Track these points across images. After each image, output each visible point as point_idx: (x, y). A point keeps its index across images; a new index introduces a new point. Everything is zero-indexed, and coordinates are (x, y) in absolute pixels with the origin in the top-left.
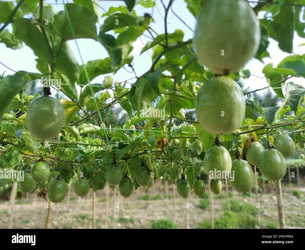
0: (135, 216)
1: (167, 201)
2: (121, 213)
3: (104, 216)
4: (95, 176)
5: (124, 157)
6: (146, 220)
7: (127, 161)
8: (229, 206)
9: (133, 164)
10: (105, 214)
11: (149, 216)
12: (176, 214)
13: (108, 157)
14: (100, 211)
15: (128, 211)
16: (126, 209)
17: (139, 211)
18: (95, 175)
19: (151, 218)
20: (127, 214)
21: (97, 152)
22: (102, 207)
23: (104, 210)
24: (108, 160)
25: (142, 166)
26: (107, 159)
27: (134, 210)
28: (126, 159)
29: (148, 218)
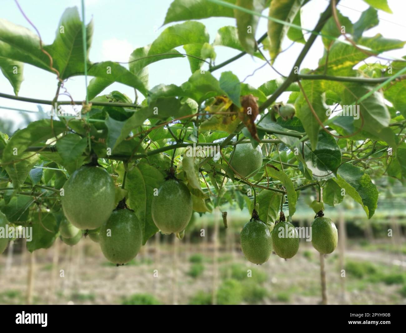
0: (98, 291)
1: (145, 267)
2: (75, 286)
3: (47, 293)
4: (32, 221)
5: (123, 150)
6: (114, 295)
7: (129, 164)
8: (230, 272)
9: (141, 176)
10: (49, 289)
11: (118, 289)
12: (159, 286)
13: (76, 143)
14: (40, 284)
15: (85, 283)
16: (83, 280)
17: (104, 282)
18: (33, 218)
19: (121, 292)
20: (85, 288)
21: (40, 125)
22: (44, 278)
23: (48, 283)
24: (74, 148)
25: (167, 179)
26: (72, 147)
27: (97, 282)
28: (125, 159)
29: (116, 292)
